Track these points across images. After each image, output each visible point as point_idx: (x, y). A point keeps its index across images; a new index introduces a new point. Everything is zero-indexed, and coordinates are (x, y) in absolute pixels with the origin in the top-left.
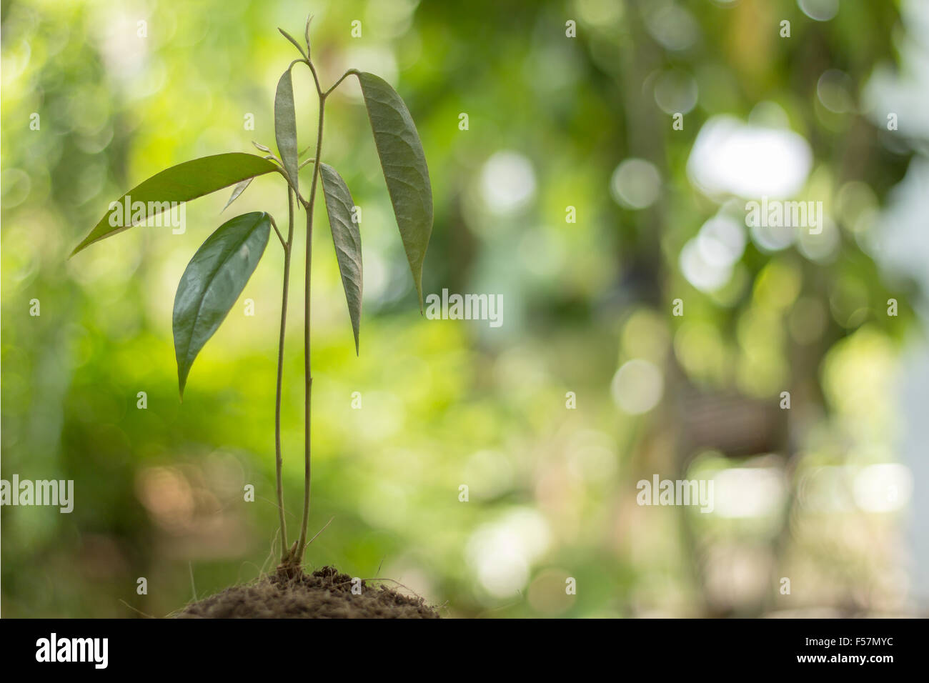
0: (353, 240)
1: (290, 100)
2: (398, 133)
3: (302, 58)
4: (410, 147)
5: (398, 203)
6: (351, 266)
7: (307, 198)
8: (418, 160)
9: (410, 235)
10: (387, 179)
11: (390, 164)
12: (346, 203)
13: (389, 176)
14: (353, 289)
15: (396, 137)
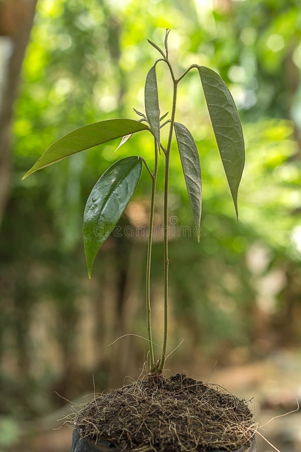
0: (196, 170)
1: (154, 86)
2: (223, 106)
3: (163, 58)
4: (231, 114)
5: (223, 151)
6: (195, 187)
7: (166, 147)
8: (236, 123)
9: (230, 171)
10: (216, 135)
11: (218, 126)
12: (192, 147)
13: (217, 133)
14: (195, 201)
15: (222, 109)
